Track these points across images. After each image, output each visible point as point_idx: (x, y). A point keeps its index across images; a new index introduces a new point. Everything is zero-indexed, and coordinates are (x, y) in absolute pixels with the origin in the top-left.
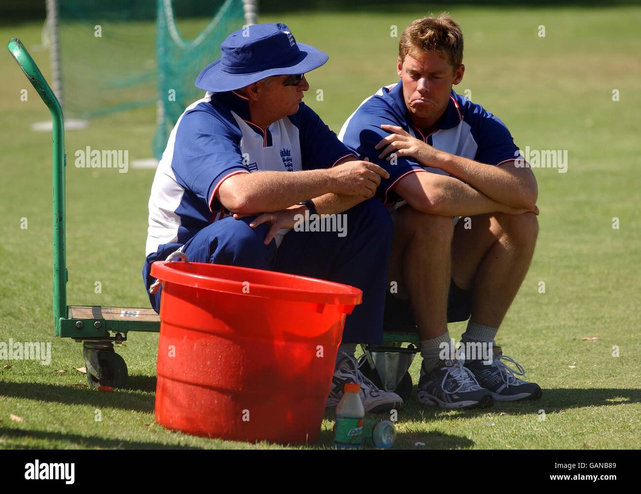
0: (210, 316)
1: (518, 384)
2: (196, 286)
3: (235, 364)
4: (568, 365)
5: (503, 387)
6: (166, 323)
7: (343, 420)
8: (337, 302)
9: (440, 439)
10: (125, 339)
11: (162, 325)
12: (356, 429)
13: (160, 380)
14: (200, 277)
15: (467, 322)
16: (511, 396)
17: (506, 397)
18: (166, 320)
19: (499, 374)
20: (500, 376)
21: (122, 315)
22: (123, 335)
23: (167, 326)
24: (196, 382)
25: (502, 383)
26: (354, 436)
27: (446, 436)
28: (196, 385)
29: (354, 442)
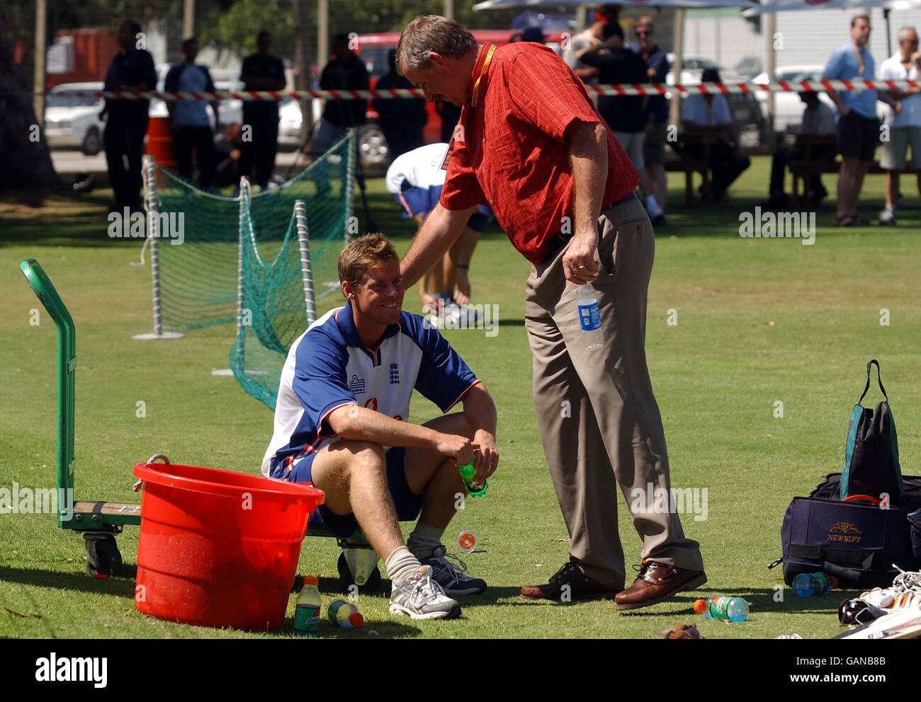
0: (183, 513)
1: (466, 580)
2: (172, 486)
3: (205, 557)
4: (536, 563)
5: (453, 582)
6: (145, 518)
7: (301, 609)
8: (300, 503)
9: (393, 628)
10: (121, 531)
11: (142, 520)
12: (313, 618)
13: (140, 570)
14: (176, 478)
15: (415, 522)
16: (462, 591)
17: (454, 591)
18: (146, 516)
19: (447, 570)
20: (448, 572)
21: (121, 510)
22: (119, 528)
23: (146, 521)
24: (170, 572)
25: (451, 579)
26: (311, 625)
27: (401, 625)
28: (171, 575)
29: (311, 629)
